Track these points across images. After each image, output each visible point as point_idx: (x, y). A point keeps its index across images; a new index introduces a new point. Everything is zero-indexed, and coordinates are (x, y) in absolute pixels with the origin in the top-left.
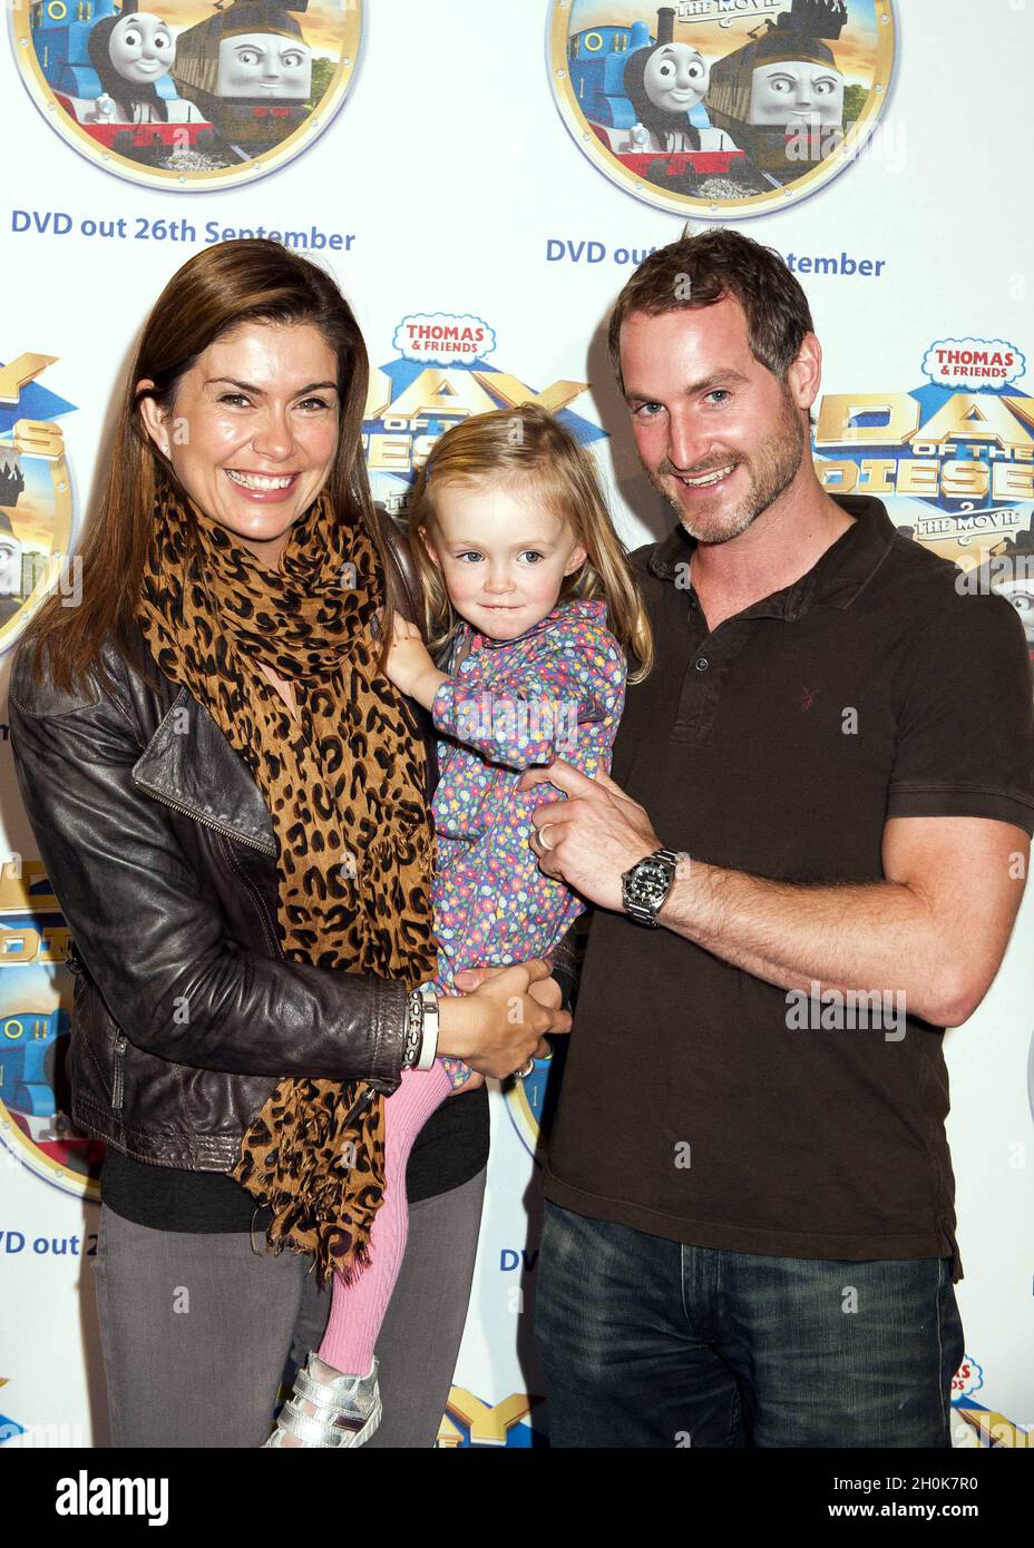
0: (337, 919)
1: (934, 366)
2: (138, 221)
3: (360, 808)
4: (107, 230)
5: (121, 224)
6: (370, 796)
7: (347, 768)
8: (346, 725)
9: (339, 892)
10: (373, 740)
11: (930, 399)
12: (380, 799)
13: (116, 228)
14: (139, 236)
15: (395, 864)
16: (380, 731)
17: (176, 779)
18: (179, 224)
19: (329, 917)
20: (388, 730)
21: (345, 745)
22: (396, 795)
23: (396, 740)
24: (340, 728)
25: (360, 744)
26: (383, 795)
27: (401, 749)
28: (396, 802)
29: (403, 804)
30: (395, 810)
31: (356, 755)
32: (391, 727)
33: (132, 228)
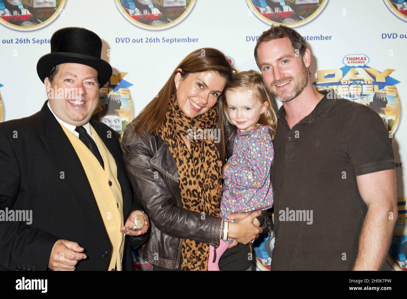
0: (194, 203)
1: (346, 62)
2: (146, 38)
3: (202, 175)
4: (138, 41)
5: (142, 39)
6: (205, 172)
7: (199, 165)
8: (201, 154)
9: (195, 196)
10: (207, 158)
11: (345, 70)
12: (206, 173)
13: (141, 40)
14: (146, 42)
15: (209, 190)
16: (208, 156)
17: (160, 164)
18: (156, 38)
19: (192, 202)
20: (210, 156)
21: (199, 159)
22: (210, 172)
23: (212, 159)
24: (199, 155)
25: (203, 159)
26: (207, 172)
27: (213, 161)
28: (210, 174)
29: (212, 175)
30: (210, 176)
31: (202, 162)
32: (212, 155)
33: (144, 40)
